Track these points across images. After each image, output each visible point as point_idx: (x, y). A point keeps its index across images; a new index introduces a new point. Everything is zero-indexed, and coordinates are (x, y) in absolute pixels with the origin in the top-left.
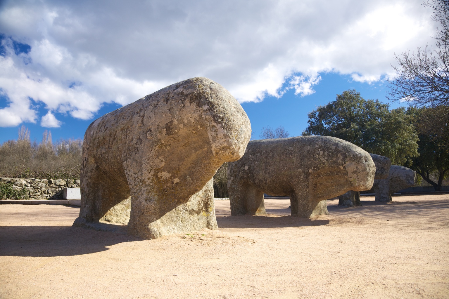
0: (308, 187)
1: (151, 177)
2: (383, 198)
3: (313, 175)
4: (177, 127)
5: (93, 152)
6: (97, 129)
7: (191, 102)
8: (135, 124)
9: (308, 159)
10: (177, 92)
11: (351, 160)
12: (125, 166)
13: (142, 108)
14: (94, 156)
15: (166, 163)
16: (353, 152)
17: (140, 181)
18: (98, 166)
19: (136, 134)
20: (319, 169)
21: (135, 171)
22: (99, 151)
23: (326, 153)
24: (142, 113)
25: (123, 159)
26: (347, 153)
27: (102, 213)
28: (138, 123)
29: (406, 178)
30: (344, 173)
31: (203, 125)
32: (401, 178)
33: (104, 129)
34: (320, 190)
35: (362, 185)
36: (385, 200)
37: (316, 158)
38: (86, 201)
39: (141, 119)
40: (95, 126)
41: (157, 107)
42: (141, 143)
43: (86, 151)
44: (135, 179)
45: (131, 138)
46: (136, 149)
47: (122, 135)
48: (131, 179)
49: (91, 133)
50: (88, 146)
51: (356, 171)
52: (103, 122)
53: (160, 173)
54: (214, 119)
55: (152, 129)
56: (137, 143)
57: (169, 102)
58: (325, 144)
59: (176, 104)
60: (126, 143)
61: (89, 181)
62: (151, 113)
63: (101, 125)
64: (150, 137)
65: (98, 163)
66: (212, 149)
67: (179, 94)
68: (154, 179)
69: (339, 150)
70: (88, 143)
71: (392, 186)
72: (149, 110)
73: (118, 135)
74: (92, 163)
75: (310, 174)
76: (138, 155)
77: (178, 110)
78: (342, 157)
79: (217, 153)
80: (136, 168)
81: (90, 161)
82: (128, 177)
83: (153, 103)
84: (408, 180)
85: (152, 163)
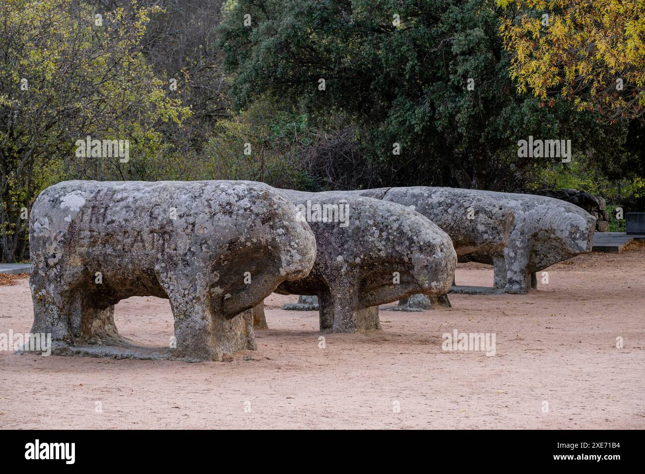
0: (353, 285)
1: (205, 294)
2: (511, 282)
3: (362, 267)
4: (243, 245)
5: (78, 249)
6: (80, 215)
7: (263, 223)
8: (179, 230)
9: (356, 241)
10: (242, 206)
11: (421, 249)
12: (164, 279)
13: (188, 213)
14: (81, 255)
15: (220, 278)
16: (424, 236)
17: (194, 298)
18: (87, 269)
19: (183, 243)
20: (371, 258)
21: (185, 287)
22: (97, 250)
23: (384, 234)
24: (191, 219)
25: (159, 270)
26: (415, 238)
27: (82, 333)
28: (184, 231)
29: (571, 233)
30: (408, 267)
31: (276, 247)
32: (558, 234)
33: (104, 221)
34: (371, 289)
35: (433, 287)
36: (516, 287)
37: (367, 241)
38: (56, 316)
39: (191, 226)
40: (72, 209)
41: (216, 218)
42: (193, 256)
43: (55, 245)
44: (185, 295)
45: (173, 246)
46: (185, 261)
47: (153, 239)
48: (177, 295)
49: (66, 219)
50: (63, 239)
51: (427, 266)
52: (93, 207)
53: (212, 289)
54: (290, 245)
55: (210, 242)
56: (186, 254)
57: (234, 217)
58: (383, 220)
59: (244, 221)
60: (163, 251)
61: (66, 288)
62: (207, 224)
63: (90, 211)
64: (206, 250)
65: (90, 265)
66: (281, 269)
67: (245, 210)
68: (208, 296)
69: (405, 231)
70: (62, 234)
71: (536, 252)
72: (203, 218)
73: (145, 237)
74: (75, 265)
75: (357, 265)
76: (189, 269)
77: (247, 228)
78: (407, 243)
79: (288, 274)
80: (185, 283)
81: (72, 260)
82: (171, 292)
83: (207, 210)
84: (574, 239)
85: (207, 279)
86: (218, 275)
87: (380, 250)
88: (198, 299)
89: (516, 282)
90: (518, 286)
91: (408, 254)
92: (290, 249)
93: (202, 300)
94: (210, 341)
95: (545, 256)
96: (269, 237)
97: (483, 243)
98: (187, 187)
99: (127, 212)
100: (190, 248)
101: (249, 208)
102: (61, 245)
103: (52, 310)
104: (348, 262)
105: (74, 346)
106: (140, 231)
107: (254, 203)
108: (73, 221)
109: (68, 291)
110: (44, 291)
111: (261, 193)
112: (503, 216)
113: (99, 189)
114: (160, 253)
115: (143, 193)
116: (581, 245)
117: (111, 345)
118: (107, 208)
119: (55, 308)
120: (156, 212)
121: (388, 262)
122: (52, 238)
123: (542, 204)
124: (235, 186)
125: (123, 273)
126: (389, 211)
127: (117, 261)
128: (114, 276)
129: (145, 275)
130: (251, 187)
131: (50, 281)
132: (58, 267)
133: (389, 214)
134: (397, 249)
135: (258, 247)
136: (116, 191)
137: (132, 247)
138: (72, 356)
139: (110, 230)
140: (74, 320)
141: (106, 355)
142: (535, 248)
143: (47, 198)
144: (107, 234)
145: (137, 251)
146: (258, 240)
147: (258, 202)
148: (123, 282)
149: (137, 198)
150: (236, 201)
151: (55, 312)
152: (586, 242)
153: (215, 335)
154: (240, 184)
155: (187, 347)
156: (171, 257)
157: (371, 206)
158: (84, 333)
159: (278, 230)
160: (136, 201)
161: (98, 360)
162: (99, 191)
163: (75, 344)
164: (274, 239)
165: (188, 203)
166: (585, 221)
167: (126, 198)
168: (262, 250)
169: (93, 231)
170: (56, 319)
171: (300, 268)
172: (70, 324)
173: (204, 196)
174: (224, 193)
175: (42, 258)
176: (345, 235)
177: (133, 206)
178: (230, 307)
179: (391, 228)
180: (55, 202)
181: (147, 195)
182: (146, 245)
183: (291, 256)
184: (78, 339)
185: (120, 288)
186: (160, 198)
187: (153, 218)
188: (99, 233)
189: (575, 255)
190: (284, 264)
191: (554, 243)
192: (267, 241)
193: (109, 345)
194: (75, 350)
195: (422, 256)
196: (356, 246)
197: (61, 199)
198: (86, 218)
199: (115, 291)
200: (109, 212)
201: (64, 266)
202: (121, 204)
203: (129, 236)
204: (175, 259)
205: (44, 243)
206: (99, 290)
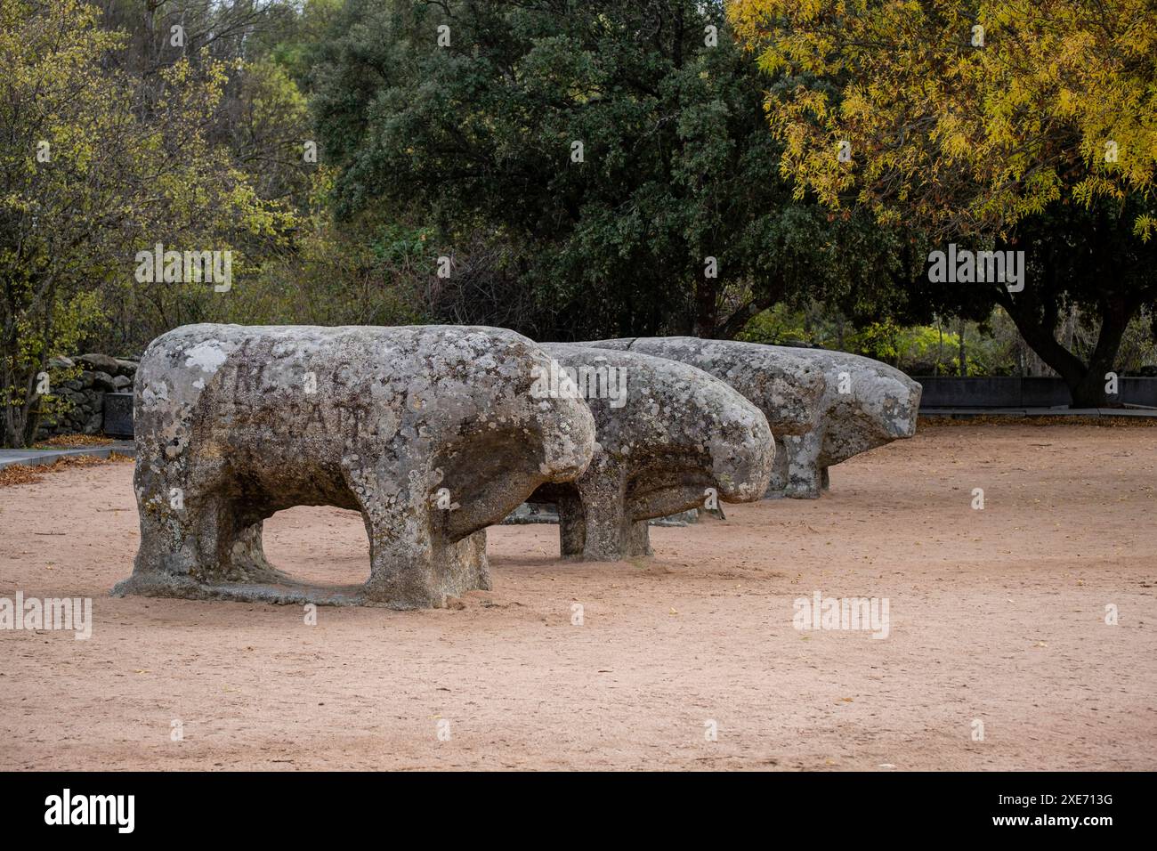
0: (617, 488)
1: (423, 502)
2: (795, 480)
3: (631, 460)
4: (484, 426)
5: (215, 431)
6: (219, 379)
7: (517, 393)
8: (381, 403)
9: (622, 421)
10: (484, 366)
11: (724, 434)
12: (356, 479)
13: (395, 375)
14: (219, 440)
15: (445, 477)
16: (728, 414)
17: (404, 510)
18: (229, 462)
19: (387, 424)
20: (646, 447)
21: (391, 492)
22: (248, 434)
23: (667, 410)
24: (400, 387)
25: (348, 466)
26: (714, 415)
27: (218, 564)
28: (390, 404)
29: (886, 408)
30: (703, 461)
31: (536, 430)
32: (866, 408)
33: (257, 388)
34: (642, 494)
35: (742, 491)
36: (802, 488)
37: (640, 421)
38: (178, 537)
39: (400, 398)
40: (205, 369)
41: (440, 384)
42: (404, 444)
43: (177, 424)
44: (390, 505)
45: (371, 428)
46: (391, 451)
47: (339, 417)
48: (378, 504)
49: (196, 384)
50: (190, 415)
51: (733, 459)
52: (240, 366)
53: (432, 495)
54: (559, 427)
55: (431, 423)
56: (392, 441)
57: (471, 383)
58: (666, 389)
59: (486, 390)
60: (356, 435)
61: (196, 493)
62: (426, 394)
63: (234, 372)
64: (425, 435)
65: (235, 457)
66: (542, 465)
67: (488, 372)
68: (425, 507)
69: (699, 405)
70: (189, 408)
71: (831, 436)
72: (419, 384)
73: (325, 414)
74: (211, 457)
75: (624, 457)
76: (397, 463)
77: (492, 401)
78: (703, 423)
79: (554, 472)
80: (392, 486)
81: (205, 449)
82: (368, 500)
83: (426, 372)
84: (891, 417)
85: (426, 479)
86: (442, 474)
87: (660, 435)
88: (412, 510)
89: (803, 480)
90: (805, 487)
91: (703, 441)
92: (560, 434)
93: (417, 513)
94: (429, 576)
95: (845, 442)
96: (526, 415)
97: (780, 423)
98: (391, 335)
99: (296, 374)
100: (399, 431)
101: (494, 369)
102: (188, 425)
103: (171, 528)
104: (609, 452)
105: (207, 584)
106: (318, 405)
107: (502, 361)
108: (206, 388)
109: (197, 497)
110: (158, 498)
111: (512, 346)
112: (811, 382)
113: (247, 337)
114: (351, 439)
115: (321, 345)
116: (901, 426)
117: (264, 582)
118: (262, 367)
119: (176, 525)
120: (343, 374)
121: (672, 453)
122: (173, 413)
123: (842, 364)
124: (470, 335)
125: (289, 469)
126: (673, 375)
127: (280, 450)
128: (274, 474)
129: (324, 473)
130: (495, 336)
131: (169, 483)
132: (183, 460)
133: (674, 379)
134: (687, 432)
135: (506, 431)
136: (275, 341)
137: (305, 428)
138: (205, 599)
139: (268, 402)
140: (206, 543)
141: (261, 599)
142: (830, 431)
143: (163, 352)
144: (264, 409)
145: (313, 434)
146: (507, 419)
147: (508, 359)
148: (286, 484)
149: (310, 351)
150: (473, 358)
151: (176, 530)
152: (907, 421)
153: (436, 566)
154: (476, 331)
155: (393, 585)
156: (367, 446)
157: (645, 367)
158: (221, 563)
159: (540, 404)
160: (308, 356)
161: (249, 606)
162: (248, 341)
163: (208, 581)
164: (533, 418)
165: (394, 361)
166: (907, 390)
167: (293, 352)
168: (513, 436)
169: (241, 404)
170: (178, 541)
171: (574, 463)
172: (199, 548)
173: (420, 350)
174: (452, 346)
175: (156, 446)
176: (606, 411)
177: (305, 365)
178: (458, 523)
179: (678, 401)
180: (178, 357)
181: (327, 347)
182: (328, 426)
183: (560, 444)
184: (211, 573)
185: (280, 493)
186: (349, 353)
187: (338, 383)
188: (251, 407)
189: (892, 440)
190: (549, 457)
191: (860, 423)
192: (522, 420)
193: (260, 582)
194: (210, 589)
195: (725, 444)
196: (622, 428)
197: (187, 352)
198: (229, 383)
199: (271, 498)
200: (266, 373)
201: (193, 458)
202: (286, 361)
203: (299, 411)
204: (374, 448)
205: (160, 422)
206: (245, 496)
